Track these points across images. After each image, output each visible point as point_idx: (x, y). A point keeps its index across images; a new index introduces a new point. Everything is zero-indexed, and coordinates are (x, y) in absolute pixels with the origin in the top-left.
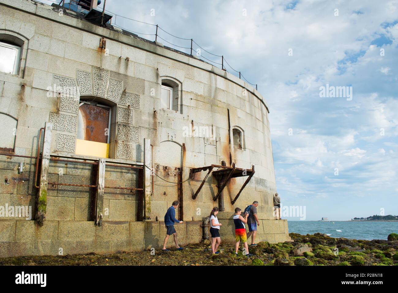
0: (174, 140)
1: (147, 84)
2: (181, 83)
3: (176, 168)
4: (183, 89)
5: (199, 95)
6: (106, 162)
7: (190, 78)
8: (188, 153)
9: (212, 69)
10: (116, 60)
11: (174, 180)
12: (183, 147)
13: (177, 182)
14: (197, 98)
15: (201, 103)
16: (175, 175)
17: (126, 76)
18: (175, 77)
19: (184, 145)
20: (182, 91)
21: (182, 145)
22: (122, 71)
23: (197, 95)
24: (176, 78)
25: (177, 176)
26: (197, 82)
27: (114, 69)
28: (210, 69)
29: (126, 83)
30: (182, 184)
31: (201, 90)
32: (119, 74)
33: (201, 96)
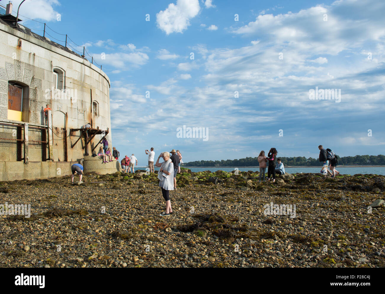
0: (61, 110)
1: (45, 72)
2: (65, 71)
3: (62, 128)
4: (66, 76)
5: (75, 80)
6: (28, 125)
7: (70, 67)
8: (69, 119)
9: (83, 62)
10: (28, 55)
11: (61, 136)
12: (66, 115)
13: (63, 137)
14: (74, 82)
15: (76, 86)
16: (62, 133)
17: (34, 66)
18: (61, 67)
19: (67, 113)
20: (65, 77)
21: (65, 113)
22: (31, 63)
23: (74, 80)
24: (63, 68)
25: (63, 133)
26: (74, 70)
27: (27, 62)
28: (82, 62)
29: (34, 72)
30: (66, 139)
31: (76, 77)
32: (30, 65)
33: (76, 80)
